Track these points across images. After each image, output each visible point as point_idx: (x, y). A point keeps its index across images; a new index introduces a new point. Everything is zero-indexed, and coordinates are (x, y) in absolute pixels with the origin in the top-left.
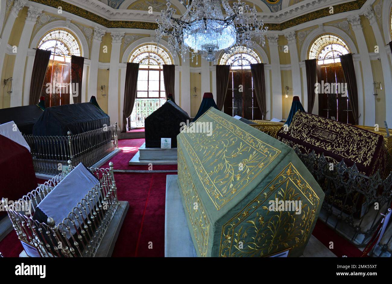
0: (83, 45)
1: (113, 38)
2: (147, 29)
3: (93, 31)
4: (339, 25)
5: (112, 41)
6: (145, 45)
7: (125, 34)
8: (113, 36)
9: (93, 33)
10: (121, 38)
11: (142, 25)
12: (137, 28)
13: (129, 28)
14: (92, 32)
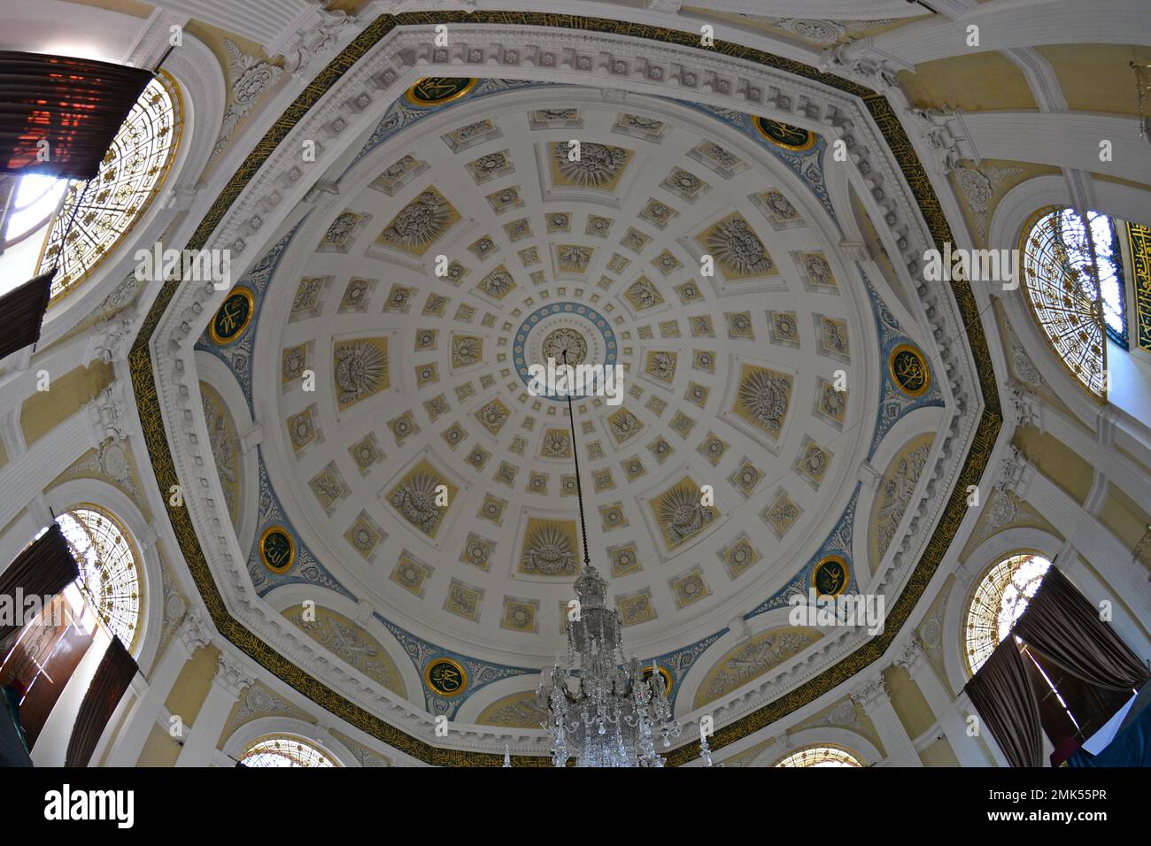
0: (150, 631)
1: (221, 670)
2: (312, 699)
3: (186, 614)
4: (830, 718)
5: (217, 677)
6: (294, 739)
7: (256, 680)
8: (222, 663)
9: (183, 619)
10: (243, 685)
11: (305, 683)
12: (289, 684)
13: (269, 670)
14: (182, 614)
